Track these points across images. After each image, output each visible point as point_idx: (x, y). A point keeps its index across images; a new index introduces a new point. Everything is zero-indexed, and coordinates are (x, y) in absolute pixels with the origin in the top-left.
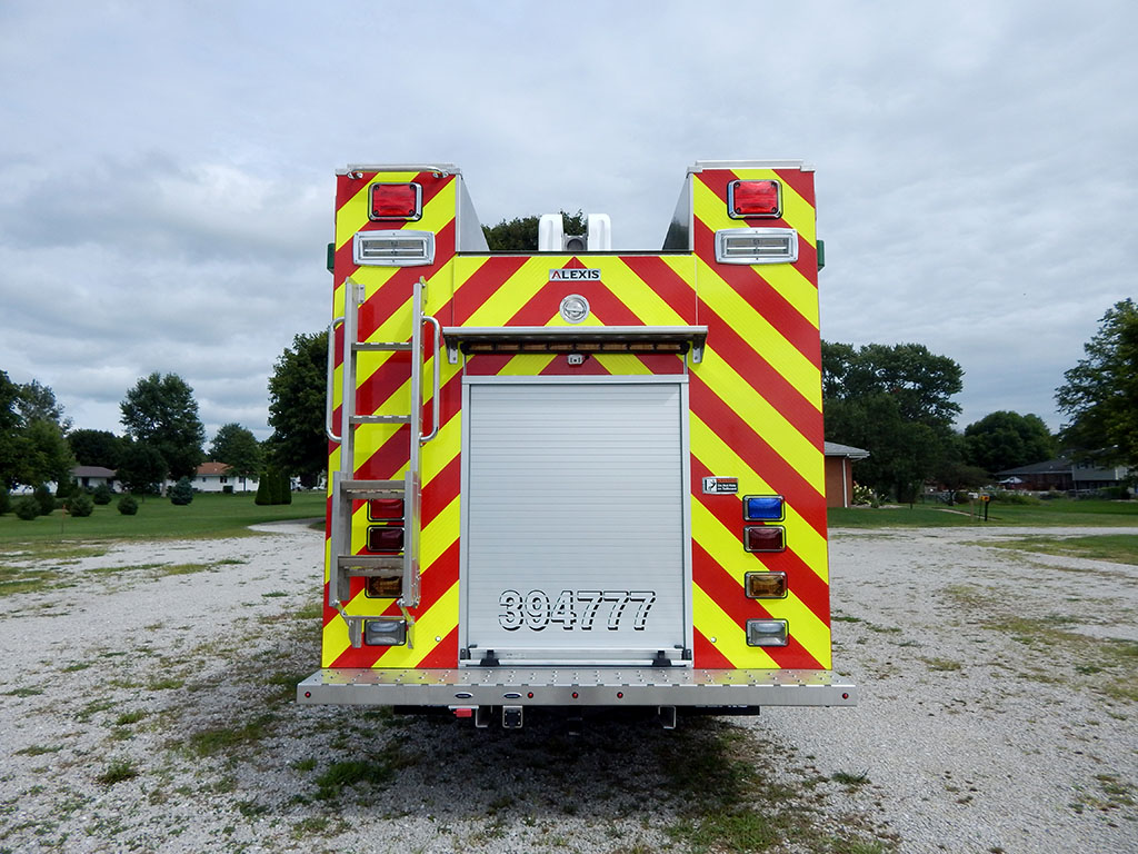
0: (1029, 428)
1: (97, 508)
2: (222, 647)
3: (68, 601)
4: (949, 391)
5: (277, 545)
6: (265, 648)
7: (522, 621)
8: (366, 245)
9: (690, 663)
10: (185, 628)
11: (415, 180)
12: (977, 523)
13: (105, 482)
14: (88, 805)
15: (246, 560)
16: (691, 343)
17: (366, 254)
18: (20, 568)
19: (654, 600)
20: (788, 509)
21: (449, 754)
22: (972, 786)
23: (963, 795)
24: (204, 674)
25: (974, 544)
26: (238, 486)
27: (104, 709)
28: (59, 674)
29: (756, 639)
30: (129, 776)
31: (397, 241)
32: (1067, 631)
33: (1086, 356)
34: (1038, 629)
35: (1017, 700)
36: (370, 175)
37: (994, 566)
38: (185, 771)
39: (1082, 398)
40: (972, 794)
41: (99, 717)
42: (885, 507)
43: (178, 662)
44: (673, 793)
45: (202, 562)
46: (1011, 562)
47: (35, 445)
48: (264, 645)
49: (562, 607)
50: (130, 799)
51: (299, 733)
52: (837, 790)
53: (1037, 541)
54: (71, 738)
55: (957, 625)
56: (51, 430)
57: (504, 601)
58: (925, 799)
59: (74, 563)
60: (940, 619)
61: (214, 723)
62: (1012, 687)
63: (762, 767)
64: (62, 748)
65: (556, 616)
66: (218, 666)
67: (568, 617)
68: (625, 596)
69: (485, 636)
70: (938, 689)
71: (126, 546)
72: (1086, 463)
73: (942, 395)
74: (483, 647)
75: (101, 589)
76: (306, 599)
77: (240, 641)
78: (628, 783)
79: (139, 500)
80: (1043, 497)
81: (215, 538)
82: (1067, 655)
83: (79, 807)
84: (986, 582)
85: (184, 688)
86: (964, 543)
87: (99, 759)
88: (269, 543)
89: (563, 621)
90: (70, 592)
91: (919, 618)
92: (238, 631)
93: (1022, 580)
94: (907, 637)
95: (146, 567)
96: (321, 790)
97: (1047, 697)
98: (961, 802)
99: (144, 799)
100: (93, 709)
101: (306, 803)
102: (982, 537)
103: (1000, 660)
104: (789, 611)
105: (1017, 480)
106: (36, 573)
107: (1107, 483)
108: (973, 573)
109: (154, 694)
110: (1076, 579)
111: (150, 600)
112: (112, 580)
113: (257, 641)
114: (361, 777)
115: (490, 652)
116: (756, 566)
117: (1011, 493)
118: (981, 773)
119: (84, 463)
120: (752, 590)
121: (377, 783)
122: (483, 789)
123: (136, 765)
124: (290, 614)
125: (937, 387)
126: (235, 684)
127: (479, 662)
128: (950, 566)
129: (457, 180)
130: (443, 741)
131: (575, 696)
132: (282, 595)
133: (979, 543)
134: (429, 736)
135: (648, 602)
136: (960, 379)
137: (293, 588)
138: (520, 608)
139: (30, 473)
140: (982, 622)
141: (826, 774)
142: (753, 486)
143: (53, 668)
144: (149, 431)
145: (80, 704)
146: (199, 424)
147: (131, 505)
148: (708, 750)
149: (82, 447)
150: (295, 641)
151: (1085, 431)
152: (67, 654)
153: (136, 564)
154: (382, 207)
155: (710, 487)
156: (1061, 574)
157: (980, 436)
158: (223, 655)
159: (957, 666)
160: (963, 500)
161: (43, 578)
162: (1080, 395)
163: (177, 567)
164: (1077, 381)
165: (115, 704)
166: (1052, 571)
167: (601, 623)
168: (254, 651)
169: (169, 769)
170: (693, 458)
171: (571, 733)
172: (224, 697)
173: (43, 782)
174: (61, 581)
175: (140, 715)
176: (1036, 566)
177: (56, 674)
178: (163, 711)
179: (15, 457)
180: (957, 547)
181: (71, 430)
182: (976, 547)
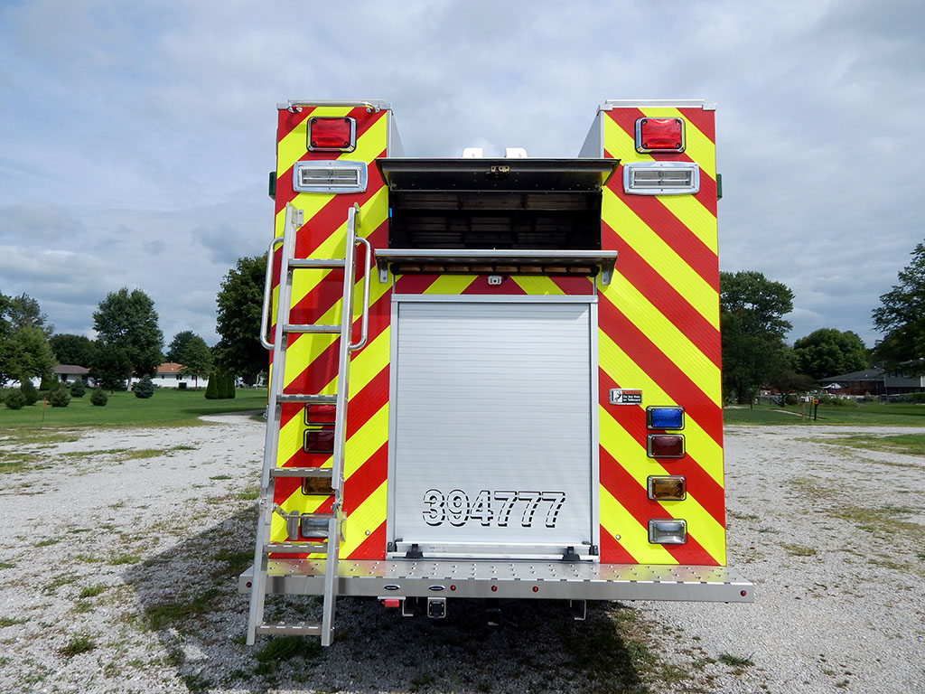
0: (847, 343)
1: (73, 400)
2: (174, 525)
3: (44, 481)
4: (781, 311)
5: (224, 433)
6: (211, 526)
7: (444, 517)
8: (304, 173)
9: (596, 558)
10: (143, 507)
11: (351, 115)
12: (808, 422)
13: (80, 379)
14: (49, 677)
15: (197, 447)
16: (600, 266)
17: (305, 181)
18: (7, 451)
19: (564, 499)
20: (687, 419)
21: (374, 630)
22: (846, 669)
23: (841, 679)
24: (159, 551)
25: (808, 440)
26: (190, 383)
27: (69, 582)
28: (32, 547)
29: (658, 536)
30: (87, 649)
31: (332, 171)
32: (903, 521)
33: (900, 284)
34: (877, 518)
35: (871, 585)
36: (308, 110)
37: (830, 461)
38: (138, 644)
39: (895, 318)
40: (847, 678)
41: (64, 590)
42: (729, 407)
43: (136, 539)
44: (576, 672)
45: (159, 448)
46: (842, 457)
47: (22, 347)
48: (211, 524)
49: (481, 505)
50: (88, 671)
51: (241, 608)
52: (724, 671)
53: (862, 438)
54: (38, 611)
55: (805, 513)
56: (35, 334)
57: (428, 499)
58: (807, 683)
59: (52, 447)
60: (791, 508)
61: (166, 597)
62: (865, 573)
63: (654, 647)
64: (29, 620)
65: (474, 514)
66: (170, 542)
67: (485, 514)
68: (537, 496)
69: (410, 532)
70: (799, 573)
71: (95, 433)
72: (898, 372)
73: (775, 315)
74: (408, 541)
75: (73, 470)
76: (247, 482)
77: (190, 520)
78: (535, 662)
79: (108, 393)
80: (859, 400)
81: (171, 426)
82: (907, 542)
83: (40, 679)
84: (824, 475)
85: (140, 563)
86: (799, 440)
87: (62, 631)
88: (217, 431)
89: (481, 518)
90: (47, 473)
91: (771, 507)
92: (189, 511)
93: (855, 474)
94: (765, 525)
95: (112, 452)
96: (260, 666)
97: (897, 583)
98: (839, 686)
99: (100, 672)
100: (59, 582)
101: (246, 678)
102: (814, 434)
103: (849, 547)
104: (687, 511)
105: (838, 386)
106: (18, 456)
107: (913, 389)
108: (812, 466)
109: (114, 568)
110: (902, 473)
111: (115, 481)
112: (83, 463)
113: (204, 520)
114: (295, 652)
115: (415, 546)
116: (658, 470)
117: (833, 396)
118: (853, 657)
119: (63, 363)
120: (654, 493)
121: (310, 658)
122: (406, 665)
123: (94, 637)
124: (233, 496)
125: (772, 307)
126: (185, 559)
127: (404, 554)
128: (791, 460)
129: (388, 116)
130: (368, 617)
131: (494, 589)
132: (225, 478)
133: (813, 440)
134: (355, 612)
135: (558, 502)
136: (791, 301)
137: (236, 472)
138: (442, 505)
139: (18, 370)
140: (827, 510)
141: (712, 656)
142: (656, 397)
143: (27, 543)
144: (117, 336)
145: (48, 578)
146: (159, 332)
147: (101, 398)
148: (604, 630)
149: (62, 349)
150: (237, 520)
151: (897, 345)
152: (40, 530)
153: (104, 449)
154: (319, 140)
155: (617, 398)
156: (888, 468)
157: (807, 349)
158: (174, 532)
159: (812, 552)
160: (792, 402)
161: (24, 461)
162: (894, 315)
163: (139, 452)
164: (891, 304)
165: (79, 577)
166: (879, 466)
167: (515, 520)
168: (201, 530)
169: (123, 643)
170: (601, 372)
171: (490, 623)
172: (174, 572)
173: (10, 653)
174: (39, 463)
175: (100, 589)
176: (864, 460)
177: (30, 548)
178: (121, 585)
179: (5, 356)
180: (794, 443)
181: (53, 335)
182: (810, 443)
